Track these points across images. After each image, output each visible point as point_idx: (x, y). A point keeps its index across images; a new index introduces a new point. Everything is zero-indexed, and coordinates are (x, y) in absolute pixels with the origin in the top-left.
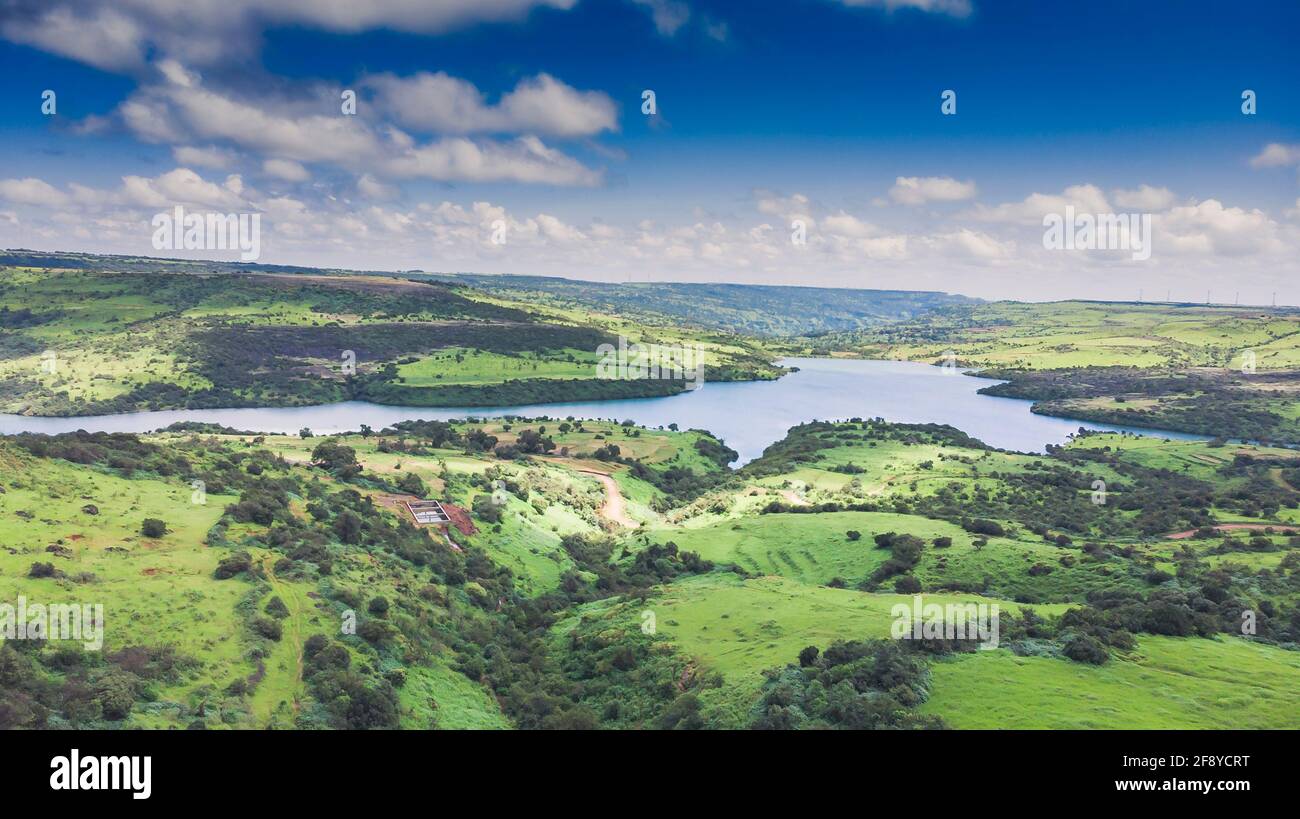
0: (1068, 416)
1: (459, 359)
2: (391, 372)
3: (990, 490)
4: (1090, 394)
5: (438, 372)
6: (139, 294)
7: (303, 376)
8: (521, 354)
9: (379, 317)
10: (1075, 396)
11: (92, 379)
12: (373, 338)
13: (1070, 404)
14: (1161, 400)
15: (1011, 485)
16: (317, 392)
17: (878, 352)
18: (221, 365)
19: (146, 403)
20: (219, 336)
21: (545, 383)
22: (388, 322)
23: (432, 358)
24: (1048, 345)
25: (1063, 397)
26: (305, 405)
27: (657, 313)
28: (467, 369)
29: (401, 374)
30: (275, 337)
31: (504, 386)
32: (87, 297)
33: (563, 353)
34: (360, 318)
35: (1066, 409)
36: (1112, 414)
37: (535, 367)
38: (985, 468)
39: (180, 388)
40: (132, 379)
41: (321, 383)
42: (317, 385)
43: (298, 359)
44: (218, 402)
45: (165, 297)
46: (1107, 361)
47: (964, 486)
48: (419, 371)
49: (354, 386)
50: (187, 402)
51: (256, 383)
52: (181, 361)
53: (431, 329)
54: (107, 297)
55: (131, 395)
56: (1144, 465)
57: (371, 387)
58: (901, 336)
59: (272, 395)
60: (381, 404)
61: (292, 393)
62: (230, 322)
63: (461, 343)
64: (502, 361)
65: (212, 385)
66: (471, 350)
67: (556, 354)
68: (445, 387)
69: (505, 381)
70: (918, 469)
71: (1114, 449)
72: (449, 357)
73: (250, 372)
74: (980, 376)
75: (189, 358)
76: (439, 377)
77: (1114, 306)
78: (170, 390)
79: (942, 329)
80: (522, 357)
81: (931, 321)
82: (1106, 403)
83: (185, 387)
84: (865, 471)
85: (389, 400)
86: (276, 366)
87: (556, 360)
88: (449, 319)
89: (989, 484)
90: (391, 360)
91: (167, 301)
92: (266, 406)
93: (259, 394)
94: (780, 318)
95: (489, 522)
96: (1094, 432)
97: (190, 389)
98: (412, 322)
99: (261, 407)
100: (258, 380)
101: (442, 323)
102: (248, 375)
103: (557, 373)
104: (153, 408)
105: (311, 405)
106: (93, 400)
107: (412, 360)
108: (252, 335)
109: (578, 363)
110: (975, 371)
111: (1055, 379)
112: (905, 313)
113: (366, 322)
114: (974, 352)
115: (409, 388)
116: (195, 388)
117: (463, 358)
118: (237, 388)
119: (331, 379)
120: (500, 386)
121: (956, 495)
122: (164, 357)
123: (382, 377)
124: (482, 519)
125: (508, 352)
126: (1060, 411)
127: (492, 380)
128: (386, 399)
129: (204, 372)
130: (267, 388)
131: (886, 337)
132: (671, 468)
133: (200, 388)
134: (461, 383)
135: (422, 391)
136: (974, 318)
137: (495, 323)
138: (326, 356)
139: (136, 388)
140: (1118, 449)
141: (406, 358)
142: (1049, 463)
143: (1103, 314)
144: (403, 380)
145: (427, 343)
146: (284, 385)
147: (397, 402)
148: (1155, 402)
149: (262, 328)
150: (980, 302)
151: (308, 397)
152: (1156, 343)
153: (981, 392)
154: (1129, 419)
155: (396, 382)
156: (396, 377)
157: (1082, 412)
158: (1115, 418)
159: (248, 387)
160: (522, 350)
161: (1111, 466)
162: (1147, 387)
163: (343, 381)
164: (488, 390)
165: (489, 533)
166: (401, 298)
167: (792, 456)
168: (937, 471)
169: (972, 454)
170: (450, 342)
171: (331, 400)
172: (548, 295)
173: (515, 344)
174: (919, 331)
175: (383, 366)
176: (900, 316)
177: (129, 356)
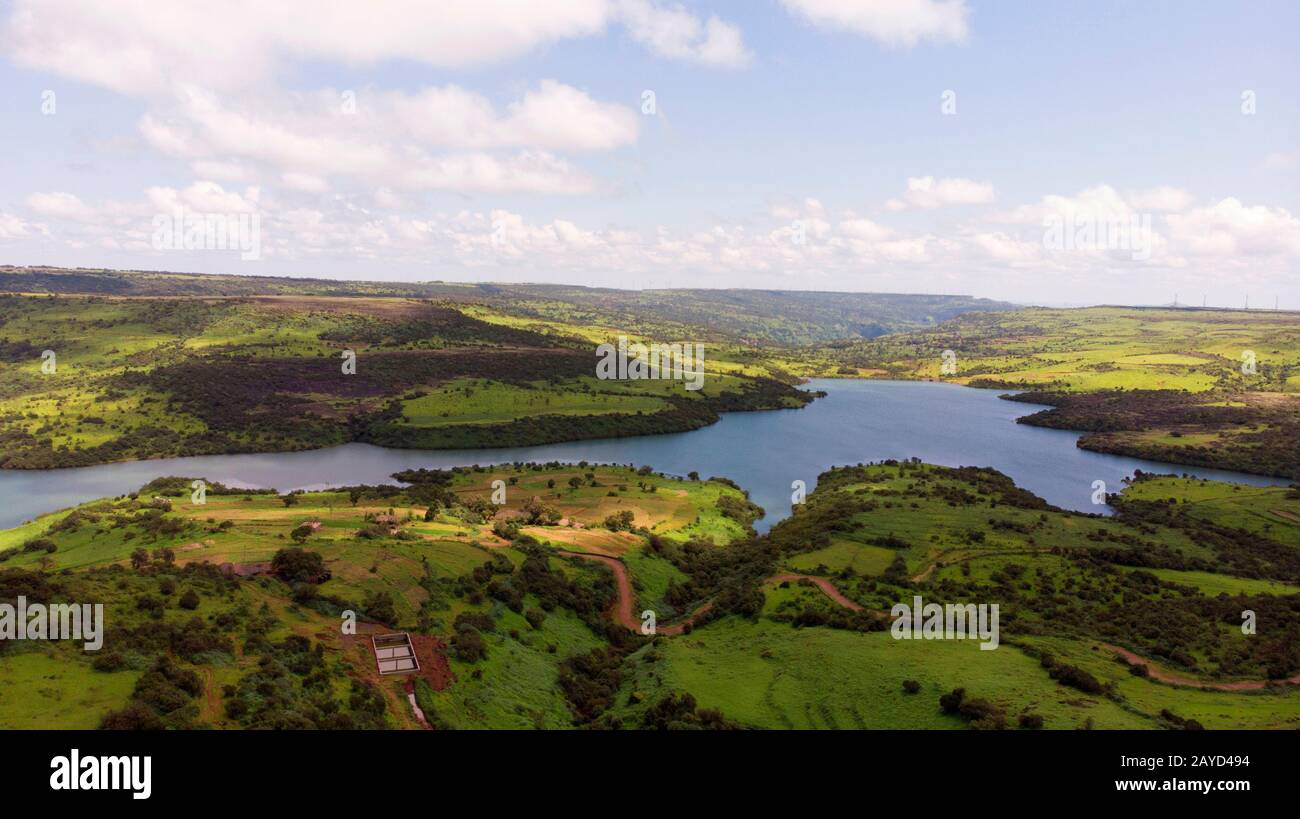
0: (1119, 453)
1: (468, 393)
2: (396, 410)
3: (1054, 575)
4: (1140, 426)
5: (445, 410)
6: (143, 322)
7: (302, 416)
8: (535, 384)
9: (387, 345)
10: (1124, 428)
11: (80, 424)
12: (380, 369)
13: (1121, 438)
14: (1222, 435)
15: (1078, 566)
16: (317, 434)
17: (907, 369)
18: (218, 404)
19: (134, 450)
20: (218, 371)
21: (557, 419)
22: (397, 350)
23: (440, 391)
24: (1086, 362)
25: (1111, 428)
26: (303, 449)
27: (678, 324)
28: (476, 405)
29: (406, 412)
30: (277, 371)
31: (513, 425)
32: (90, 326)
33: (578, 382)
34: (368, 347)
35: (1117, 444)
36: (1169, 452)
37: (547, 401)
38: (1044, 540)
39: (172, 432)
40: (122, 422)
41: (320, 424)
42: (316, 427)
43: (300, 395)
44: (211, 448)
45: (169, 325)
46: (1152, 383)
47: (1024, 569)
48: (425, 407)
49: (357, 426)
50: (178, 447)
51: (252, 425)
52: (176, 400)
53: (440, 358)
54: (111, 326)
55: (118, 442)
56: (1217, 523)
57: (374, 428)
58: (929, 347)
59: (268, 439)
60: (384, 446)
61: (291, 436)
62: (232, 354)
63: (471, 373)
64: (513, 394)
65: (207, 428)
66: (482, 381)
67: (571, 383)
68: (452, 427)
69: (516, 420)
70: (969, 543)
71: (1180, 501)
72: (458, 390)
73: (247, 412)
74: (1018, 399)
75: (185, 397)
76: (445, 415)
77: (1148, 313)
78: (161, 435)
79: (971, 339)
80: (536, 388)
81: (958, 329)
82: (1159, 438)
83: (177, 431)
84: (909, 546)
85: (391, 443)
86: (275, 404)
87: (571, 390)
88: (460, 346)
89: (1052, 564)
90: (397, 393)
91: (171, 330)
92: (261, 451)
93: (254, 437)
94: (803, 325)
95: (469, 662)
96: (1152, 475)
97: (183, 433)
98: (422, 351)
99: (256, 452)
100: (254, 421)
101: (453, 350)
102: (244, 415)
103: (571, 408)
104: (142, 456)
105: (309, 449)
106: (77, 449)
107: (419, 395)
108: (254, 369)
109: (594, 394)
110: (1013, 393)
111: (1099, 406)
112: (931, 318)
113: (374, 351)
114: (1009, 370)
115: (413, 429)
116: (187, 431)
117: (472, 392)
118: (232, 431)
119: (332, 419)
120: (510, 426)
121: (1015, 583)
122: (159, 396)
123: (386, 416)
124: (461, 659)
125: (520, 382)
126: (1110, 446)
127: (502, 418)
128: (389, 440)
129: (199, 413)
130: (264, 431)
131: (913, 347)
132: (691, 536)
133: (193, 431)
134: (469, 423)
135: (427, 432)
136: (1002, 325)
137: (508, 348)
138: (329, 391)
139: (126, 432)
140: (1185, 501)
141: (412, 392)
142: (1115, 530)
143: (1139, 322)
144: (407, 420)
145: (436, 374)
146: (282, 427)
147: (400, 444)
148: (1214, 438)
149: (264, 361)
150: (1007, 307)
151: (307, 440)
152: (1204, 361)
153: (1022, 421)
154: (1188, 457)
155: (400, 422)
156: (399, 416)
157: (1136, 449)
158: (1173, 457)
159: (244, 429)
160: (535, 379)
161: (1187, 533)
162: (1203, 417)
163: (346, 421)
164: (497, 430)
165: (467, 681)
166: (411, 323)
167: (825, 523)
168: (990, 545)
169: (1027, 517)
170: (460, 373)
171: (331, 442)
172: (568, 306)
173: (528, 374)
174: (946, 340)
175: (388, 402)
176: (925, 320)
177: (123, 395)
